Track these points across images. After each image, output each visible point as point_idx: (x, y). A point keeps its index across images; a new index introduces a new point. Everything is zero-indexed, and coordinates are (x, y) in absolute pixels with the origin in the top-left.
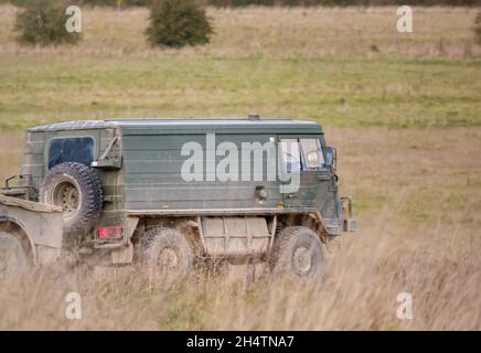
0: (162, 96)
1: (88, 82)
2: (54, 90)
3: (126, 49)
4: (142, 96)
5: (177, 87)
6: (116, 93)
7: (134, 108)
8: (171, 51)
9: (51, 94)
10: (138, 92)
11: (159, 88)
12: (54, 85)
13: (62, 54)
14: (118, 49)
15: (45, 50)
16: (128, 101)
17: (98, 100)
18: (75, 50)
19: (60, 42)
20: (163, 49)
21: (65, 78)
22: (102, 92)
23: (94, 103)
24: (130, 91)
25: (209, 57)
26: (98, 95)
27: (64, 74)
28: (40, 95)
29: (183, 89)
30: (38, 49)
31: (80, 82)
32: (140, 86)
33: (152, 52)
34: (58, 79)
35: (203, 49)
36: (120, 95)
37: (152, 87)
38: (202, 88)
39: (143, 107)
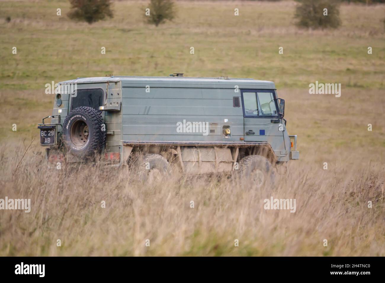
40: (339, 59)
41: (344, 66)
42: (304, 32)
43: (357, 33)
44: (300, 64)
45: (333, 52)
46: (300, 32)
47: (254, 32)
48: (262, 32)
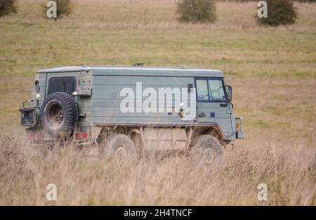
0: (265, 55)
1: (220, 46)
2: (199, 50)
3: (243, 26)
4: (253, 55)
5: (274, 50)
6: (237, 53)
7: (248, 62)
8: (271, 28)
9: (197, 52)
10: (250, 52)
11: (263, 50)
12: (199, 47)
13: (204, 28)
14: (239, 26)
15: (195, 26)
16: (244, 58)
17: (225, 57)
18: (213, 26)
19: (204, 21)
20: (266, 27)
21: (206, 43)
22: (229, 52)
23: (224, 59)
24: (246, 52)
25: (294, 32)
26: (226, 54)
27: (206, 40)
28: (190, 53)
29: (278, 51)
30: (190, 25)
31: (215, 46)
32: (252, 49)
33: (260, 28)
34: (202, 43)
35: (291, 27)
36: (240, 54)
37: (259, 50)
38: (289, 51)
39: (253, 61)
40: (216, 50)
41: (219, 56)
42: (184, 26)
43: (232, 27)
44: (181, 54)
45: (210, 43)
46: (181, 25)
47: (140, 26)
48: (148, 26)
